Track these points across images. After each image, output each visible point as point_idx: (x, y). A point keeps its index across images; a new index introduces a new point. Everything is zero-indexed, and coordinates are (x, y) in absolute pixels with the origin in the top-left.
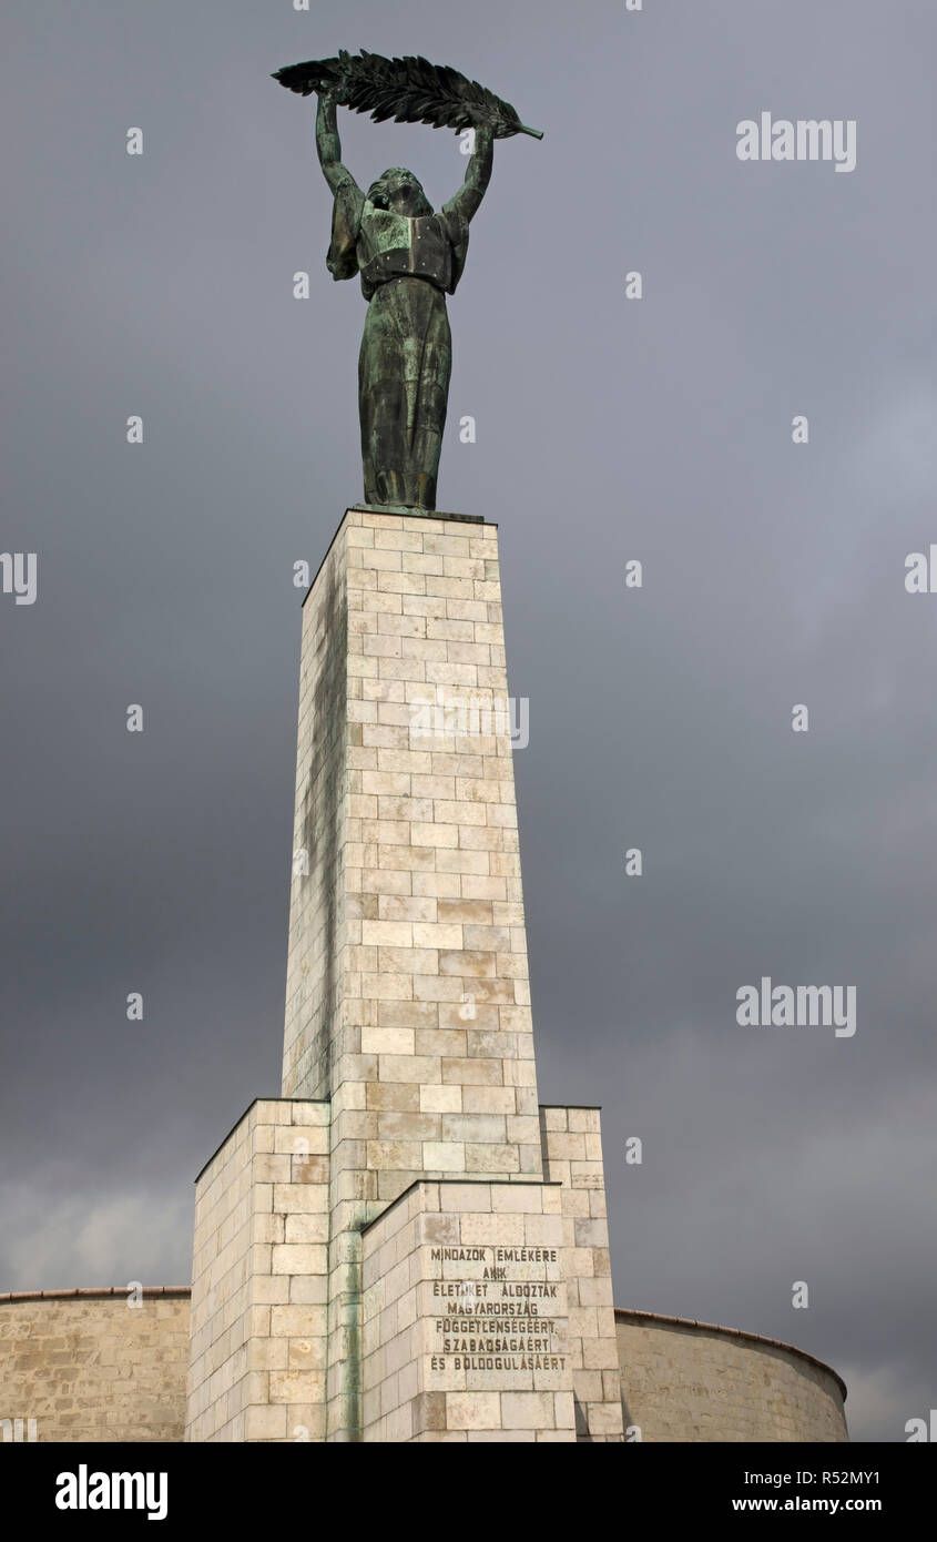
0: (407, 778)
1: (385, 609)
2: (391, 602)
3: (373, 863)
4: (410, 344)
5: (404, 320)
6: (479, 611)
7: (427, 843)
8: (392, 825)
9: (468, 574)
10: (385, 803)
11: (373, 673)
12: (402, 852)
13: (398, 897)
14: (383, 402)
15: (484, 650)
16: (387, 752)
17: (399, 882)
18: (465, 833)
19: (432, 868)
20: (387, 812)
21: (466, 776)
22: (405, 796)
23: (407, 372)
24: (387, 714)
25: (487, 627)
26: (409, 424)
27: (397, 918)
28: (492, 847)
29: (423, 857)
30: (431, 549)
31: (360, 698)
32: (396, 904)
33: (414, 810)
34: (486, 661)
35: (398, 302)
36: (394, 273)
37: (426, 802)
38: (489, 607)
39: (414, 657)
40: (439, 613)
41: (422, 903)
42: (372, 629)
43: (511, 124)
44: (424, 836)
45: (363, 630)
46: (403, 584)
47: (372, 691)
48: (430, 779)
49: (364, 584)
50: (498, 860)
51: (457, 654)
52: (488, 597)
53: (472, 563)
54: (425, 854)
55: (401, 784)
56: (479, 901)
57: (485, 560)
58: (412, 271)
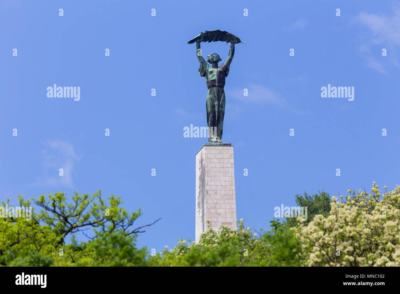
0: (216, 200)
1: (212, 166)
2: (213, 165)
3: (211, 216)
4: (216, 103)
5: (215, 97)
6: (230, 165)
7: (220, 212)
8: (214, 209)
9: (228, 157)
10: (213, 205)
11: (210, 180)
12: (215, 214)
13: (215, 222)
14: (211, 115)
15: (230, 174)
16: (213, 195)
17: (215, 219)
18: (227, 210)
19: (221, 217)
20: (213, 207)
21: (227, 199)
22: (216, 203)
23: (216, 109)
24: (213, 188)
25: (231, 168)
26: (217, 119)
27: (215, 226)
28: (231, 212)
29: (219, 215)
30: (220, 153)
31: (208, 185)
32: (214, 223)
33: (217, 206)
34: (231, 176)
35: (214, 92)
36: (213, 85)
37: (220, 204)
38: (231, 164)
39: (217, 176)
40: (222, 166)
41: (219, 223)
42: (210, 171)
43: (239, 41)
44: (219, 211)
45: (208, 171)
46: (215, 161)
47: (210, 183)
48: (221, 200)
49: (208, 161)
50: (232, 215)
51: (225, 175)
52: (231, 162)
53: (228, 155)
54: (219, 214)
55: (215, 201)
56: (229, 223)
57: (231, 154)
58: (217, 85)
